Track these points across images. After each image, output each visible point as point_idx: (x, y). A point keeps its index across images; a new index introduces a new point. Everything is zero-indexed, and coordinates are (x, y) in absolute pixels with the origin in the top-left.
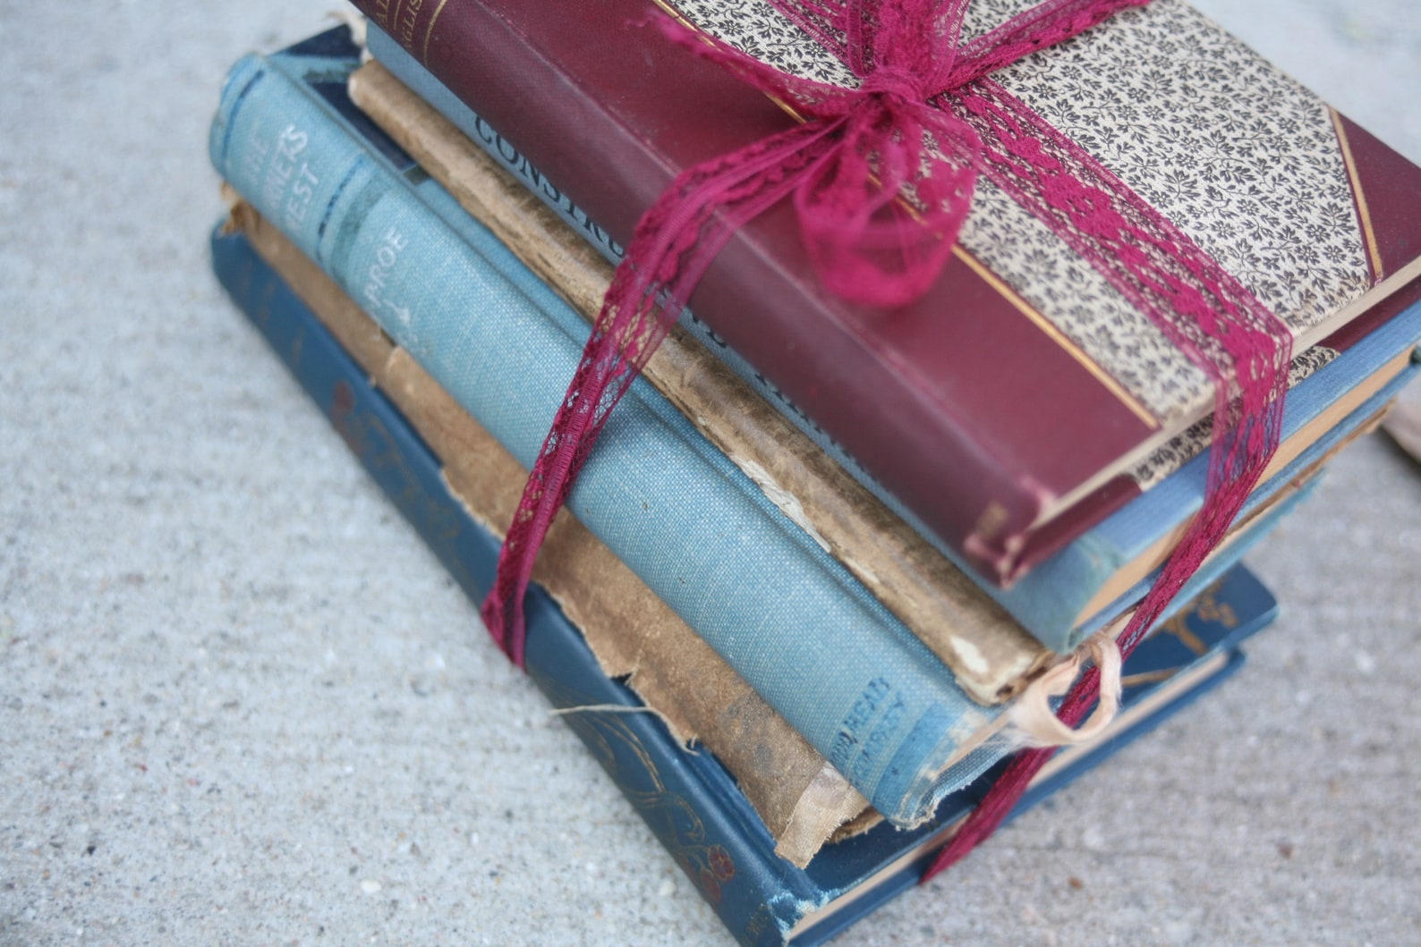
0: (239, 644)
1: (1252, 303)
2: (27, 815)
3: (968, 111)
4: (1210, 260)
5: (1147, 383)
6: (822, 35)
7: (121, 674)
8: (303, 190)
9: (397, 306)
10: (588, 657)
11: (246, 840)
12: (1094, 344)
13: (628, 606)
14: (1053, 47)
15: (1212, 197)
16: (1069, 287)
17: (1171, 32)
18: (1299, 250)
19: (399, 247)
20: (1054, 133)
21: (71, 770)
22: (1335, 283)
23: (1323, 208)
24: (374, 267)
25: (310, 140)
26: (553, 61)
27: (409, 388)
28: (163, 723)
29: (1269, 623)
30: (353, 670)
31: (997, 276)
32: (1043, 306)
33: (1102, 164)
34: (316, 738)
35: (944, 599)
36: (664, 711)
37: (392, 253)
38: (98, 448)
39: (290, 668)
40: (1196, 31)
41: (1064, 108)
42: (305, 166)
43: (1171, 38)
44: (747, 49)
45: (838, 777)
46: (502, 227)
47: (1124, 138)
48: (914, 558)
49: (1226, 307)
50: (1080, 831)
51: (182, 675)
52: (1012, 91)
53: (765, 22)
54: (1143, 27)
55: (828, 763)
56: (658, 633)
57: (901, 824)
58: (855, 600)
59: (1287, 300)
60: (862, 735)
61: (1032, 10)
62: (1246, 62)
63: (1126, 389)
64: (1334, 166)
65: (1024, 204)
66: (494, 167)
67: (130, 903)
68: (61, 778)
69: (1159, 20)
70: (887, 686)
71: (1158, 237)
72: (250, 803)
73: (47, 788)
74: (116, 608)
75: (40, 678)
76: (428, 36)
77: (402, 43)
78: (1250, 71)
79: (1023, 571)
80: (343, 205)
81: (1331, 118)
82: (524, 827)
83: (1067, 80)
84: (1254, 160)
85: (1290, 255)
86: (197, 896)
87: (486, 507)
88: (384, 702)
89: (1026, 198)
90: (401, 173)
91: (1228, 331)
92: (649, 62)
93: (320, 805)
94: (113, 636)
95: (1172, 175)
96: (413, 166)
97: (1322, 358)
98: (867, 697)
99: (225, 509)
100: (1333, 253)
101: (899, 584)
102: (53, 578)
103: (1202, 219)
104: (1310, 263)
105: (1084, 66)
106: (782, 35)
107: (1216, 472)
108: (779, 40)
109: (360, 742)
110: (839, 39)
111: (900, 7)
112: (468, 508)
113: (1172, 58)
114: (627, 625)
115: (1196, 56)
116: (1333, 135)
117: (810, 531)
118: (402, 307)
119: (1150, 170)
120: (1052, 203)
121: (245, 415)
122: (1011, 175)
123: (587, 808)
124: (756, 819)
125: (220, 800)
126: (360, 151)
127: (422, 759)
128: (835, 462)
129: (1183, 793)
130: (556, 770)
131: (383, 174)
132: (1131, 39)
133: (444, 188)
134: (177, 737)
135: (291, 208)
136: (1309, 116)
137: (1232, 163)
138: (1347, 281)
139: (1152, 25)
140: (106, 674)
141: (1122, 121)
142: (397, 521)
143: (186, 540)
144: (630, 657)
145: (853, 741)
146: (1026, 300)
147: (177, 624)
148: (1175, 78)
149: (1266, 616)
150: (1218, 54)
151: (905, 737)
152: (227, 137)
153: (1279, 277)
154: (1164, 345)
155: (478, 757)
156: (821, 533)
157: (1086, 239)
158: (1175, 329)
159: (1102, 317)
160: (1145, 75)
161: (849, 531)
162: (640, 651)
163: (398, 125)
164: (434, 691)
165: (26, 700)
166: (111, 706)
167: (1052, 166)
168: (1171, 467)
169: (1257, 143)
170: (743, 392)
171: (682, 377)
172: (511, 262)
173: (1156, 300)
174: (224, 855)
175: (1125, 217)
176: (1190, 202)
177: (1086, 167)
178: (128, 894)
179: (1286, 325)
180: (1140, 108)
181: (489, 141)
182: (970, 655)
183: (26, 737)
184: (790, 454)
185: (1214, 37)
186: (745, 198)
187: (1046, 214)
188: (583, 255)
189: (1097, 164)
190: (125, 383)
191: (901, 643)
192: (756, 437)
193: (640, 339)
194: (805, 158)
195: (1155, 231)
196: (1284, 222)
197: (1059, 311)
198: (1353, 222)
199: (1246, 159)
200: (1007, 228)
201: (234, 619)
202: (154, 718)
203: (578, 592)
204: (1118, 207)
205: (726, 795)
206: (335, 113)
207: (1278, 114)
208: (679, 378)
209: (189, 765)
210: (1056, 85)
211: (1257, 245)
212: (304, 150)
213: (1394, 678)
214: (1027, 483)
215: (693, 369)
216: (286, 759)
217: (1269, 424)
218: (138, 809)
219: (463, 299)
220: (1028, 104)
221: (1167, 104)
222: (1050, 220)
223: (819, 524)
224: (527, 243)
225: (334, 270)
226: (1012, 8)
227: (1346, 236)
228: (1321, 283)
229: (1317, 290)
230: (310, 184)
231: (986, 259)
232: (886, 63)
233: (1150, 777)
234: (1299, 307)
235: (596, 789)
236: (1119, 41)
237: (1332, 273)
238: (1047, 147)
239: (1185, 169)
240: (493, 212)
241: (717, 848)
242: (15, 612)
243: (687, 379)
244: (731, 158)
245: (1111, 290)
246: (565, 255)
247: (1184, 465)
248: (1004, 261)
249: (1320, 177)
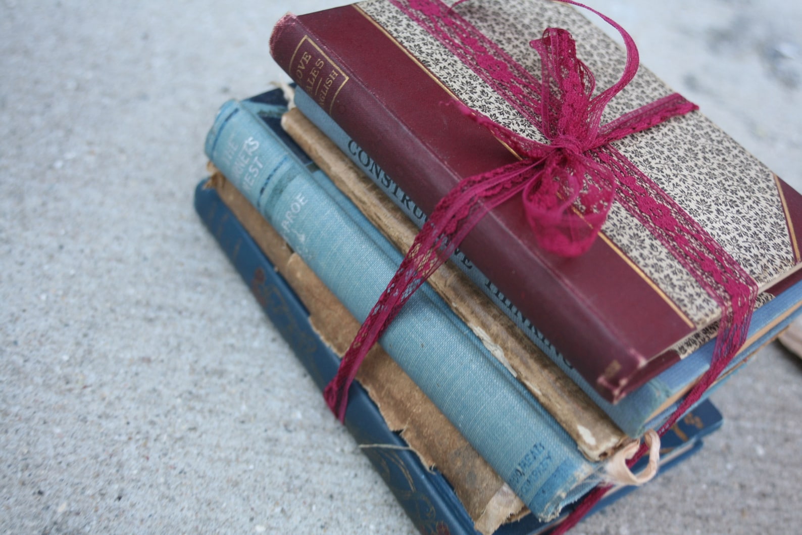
0: (198, 397)
1: (739, 269)
2: (88, 477)
3: (601, 160)
4: (718, 246)
5: (689, 305)
6: (529, 116)
7: (138, 408)
8: (254, 170)
9: (299, 233)
10: (380, 419)
11: (198, 500)
12: (663, 283)
13: (405, 395)
14: (641, 132)
15: (719, 214)
16: (651, 253)
17: (697, 129)
18: (760, 244)
19: (303, 204)
20: (642, 175)
21: (111, 456)
22: (778, 262)
23: (772, 224)
24: (288, 212)
25: (260, 145)
26: (399, 118)
27: (299, 275)
28: (158, 436)
29: (718, 428)
30: (255, 416)
31: (616, 245)
32: (639, 262)
33: (666, 193)
34: (235, 449)
35: (575, 406)
36: (419, 450)
37: (298, 206)
38: (131, 291)
39: (223, 412)
40: (709, 130)
41: (646, 163)
42: (256, 158)
43: (697, 132)
44: (493, 119)
45: (510, 491)
46: (357, 197)
47: (676, 180)
48: (561, 384)
49: (726, 270)
50: (618, 527)
51: (169, 412)
52: (621, 152)
53: (501, 107)
54: (684, 125)
55: (505, 484)
56: (420, 411)
57: (542, 519)
58: (528, 402)
59: (755, 269)
60: (528, 471)
61: (630, 113)
62: (733, 147)
63: (679, 308)
64: (776, 203)
65: (628, 210)
66: (355, 167)
67: (138, 527)
68: (105, 460)
69: (691, 122)
70: (543, 448)
71: (694, 232)
72: (200, 481)
73: (98, 465)
74: (137, 374)
75: (96, 408)
76: (334, 100)
77: (318, 102)
78: (735, 152)
79: (623, 395)
80: (275, 180)
81: (774, 179)
82: (339, 503)
83: (648, 149)
84: (738, 197)
85: (756, 246)
86: (172, 527)
87: (332, 338)
88: (270, 433)
89: (629, 206)
90: (305, 166)
91: (727, 282)
92: (445, 122)
93: (236, 484)
94: (134, 388)
95: (699, 201)
96: (311, 163)
97: (767, 298)
98: (532, 452)
99: (193, 328)
100: (777, 247)
101: (552, 396)
102: (105, 356)
103: (714, 224)
104: (766, 251)
105: (656, 143)
106: (510, 114)
107: (717, 353)
108: (508, 117)
109: (257, 453)
110: (537, 119)
111: (572, 106)
112: (322, 338)
113: (698, 142)
114: (403, 405)
115: (709, 142)
116: (776, 187)
117: (506, 365)
118: (302, 233)
119: (689, 198)
120: (642, 210)
121: (205, 280)
122: (622, 194)
123: (371, 496)
124: (462, 510)
125: (185, 478)
126: (286, 153)
127: (288, 465)
128: (522, 331)
129: (670, 511)
130: (356, 475)
131: (297, 166)
132: (678, 131)
133: (327, 175)
134: (165, 443)
135: (246, 179)
136: (764, 177)
137: (728, 197)
138: (784, 262)
139: (688, 125)
140: (129, 408)
141: (675, 172)
142: (280, 341)
143: (173, 342)
144: (403, 421)
145: (522, 474)
146: (629, 258)
147: (168, 384)
148: (699, 152)
149: (717, 424)
150: (720, 142)
151: (551, 474)
152: (216, 140)
153: (751, 256)
154: (697, 286)
155: (316, 466)
156: (513, 367)
157: (659, 230)
158: (702, 279)
159: (667, 270)
160: (685, 149)
161: (528, 367)
162: (409, 419)
163: (306, 142)
164: (295, 430)
165: (90, 418)
166: (132, 424)
167: (642, 192)
168: (695, 348)
169: (739, 188)
170: (476, 291)
171: (446, 282)
172: (359, 215)
173: (693, 263)
174: (186, 506)
175: (677, 220)
176: (708, 215)
177: (658, 193)
178: (137, 522)
179: (755, 281)
180: (683, 166)
181: (355, 154)
182: (586, 435)
183: (89, 437)
184: (499, 326)
185: (717, 134)
186: (493, 195)
187: (639, 215)
188: (398, 216)
189: (663, 193)
190: (145, 259)
191: (551, 427)
192: (482, 315)
193: (432, 261)
194: (522, 178)
195: (692, 228)
196: (753, 229)
197: (646, 265)
198: (786, 232)
199: (734, 196)
200: (621, 221)
201: (196, 385)
202: (154, 433)
203: (377, 386)
204: (674, 215)
205: (447, 495)
206: (273, 133)
207: (749, 175)
208: (444, 282)
209: (170, 458)
210: (643, 151)
211: (741, 240)
212: (257, 150)
213: (775, 460)
214: (632, 352)
215: (451, 279)
216: (220, 459)
217: (743, 330)
218: (144, 479)
219: (334, 232)
220: (629, 159)
221: (696, 165)
222: (641, 219)
223: (512, 362)
224: (369, 207)
225: (266, 212)
226: (621, 110)
227: (783, 239)
228: (771, 261)
229: (769, 265)
230: (258, 168)
231: (611, 236)
232: (564, 134)
233: (653, 501)
234: (761, 272)
235: (376, 487)
236: (673, 131)
237: (776, 257)
238: (640, 182)
239: (705, 198)
240: (352, 189)
241: (442, 522)
242: (86, 372)
243: (448, 282)
244: (487, 175)
245: (671, 257)
246: (389, 215)
247: (700, 347)
248: (620, 237)
249: (770, 208)
